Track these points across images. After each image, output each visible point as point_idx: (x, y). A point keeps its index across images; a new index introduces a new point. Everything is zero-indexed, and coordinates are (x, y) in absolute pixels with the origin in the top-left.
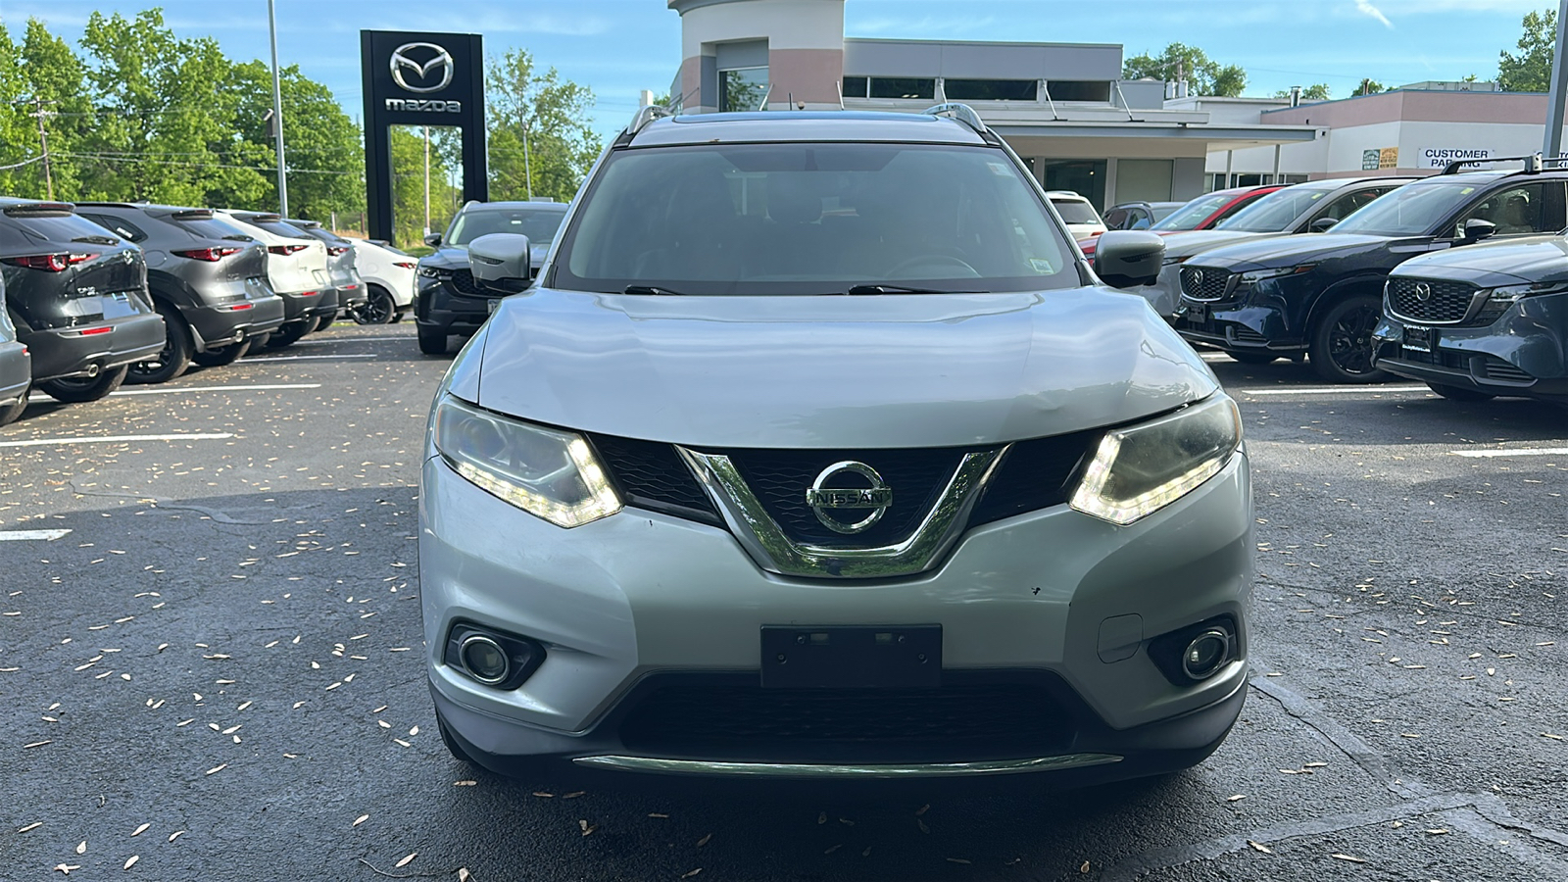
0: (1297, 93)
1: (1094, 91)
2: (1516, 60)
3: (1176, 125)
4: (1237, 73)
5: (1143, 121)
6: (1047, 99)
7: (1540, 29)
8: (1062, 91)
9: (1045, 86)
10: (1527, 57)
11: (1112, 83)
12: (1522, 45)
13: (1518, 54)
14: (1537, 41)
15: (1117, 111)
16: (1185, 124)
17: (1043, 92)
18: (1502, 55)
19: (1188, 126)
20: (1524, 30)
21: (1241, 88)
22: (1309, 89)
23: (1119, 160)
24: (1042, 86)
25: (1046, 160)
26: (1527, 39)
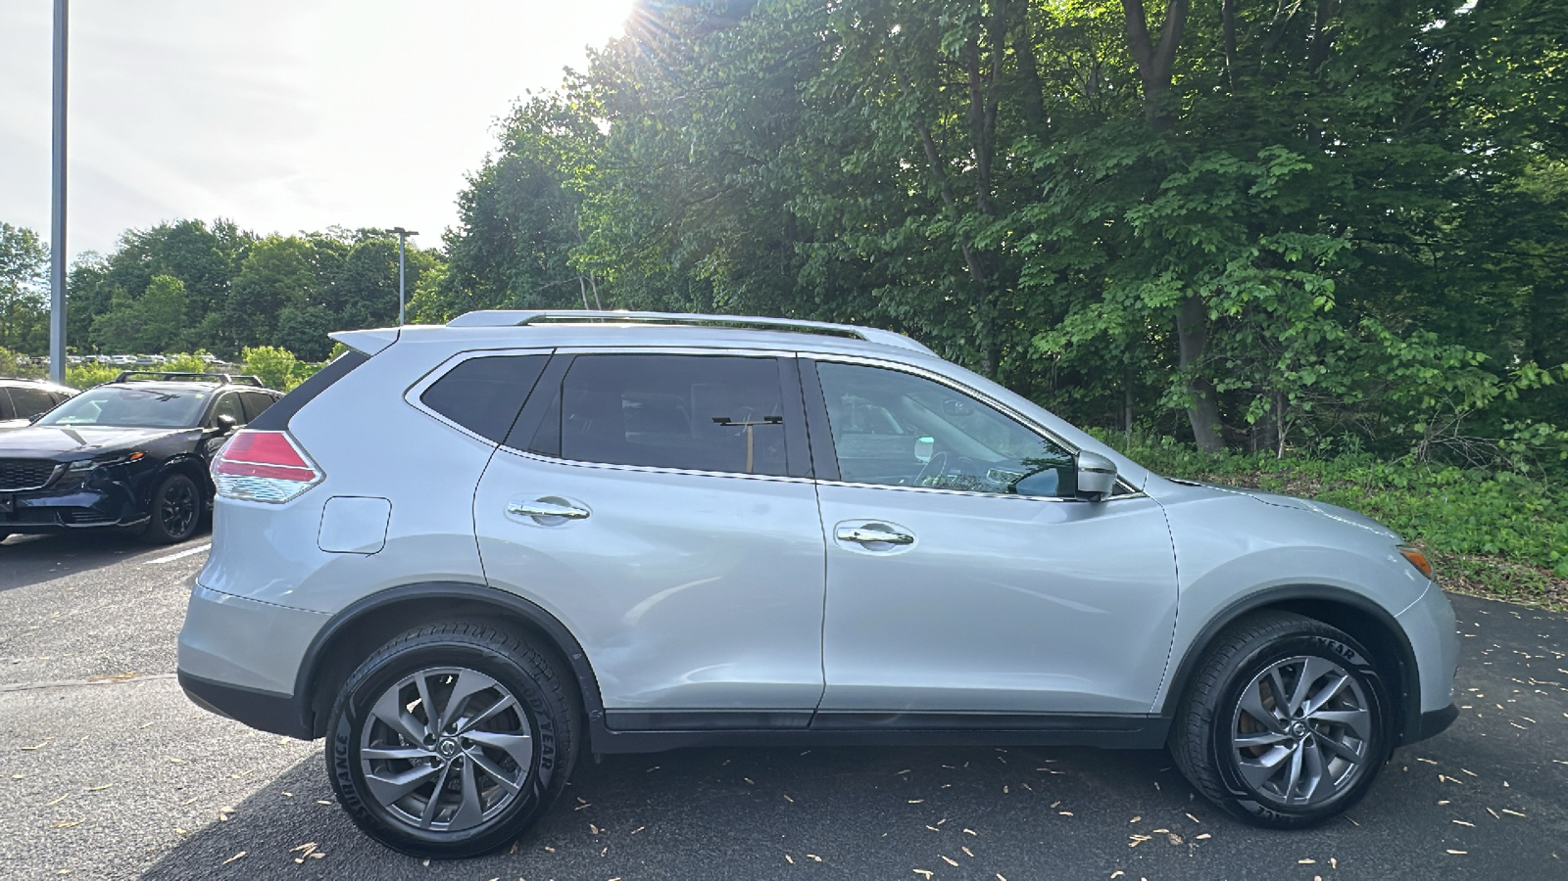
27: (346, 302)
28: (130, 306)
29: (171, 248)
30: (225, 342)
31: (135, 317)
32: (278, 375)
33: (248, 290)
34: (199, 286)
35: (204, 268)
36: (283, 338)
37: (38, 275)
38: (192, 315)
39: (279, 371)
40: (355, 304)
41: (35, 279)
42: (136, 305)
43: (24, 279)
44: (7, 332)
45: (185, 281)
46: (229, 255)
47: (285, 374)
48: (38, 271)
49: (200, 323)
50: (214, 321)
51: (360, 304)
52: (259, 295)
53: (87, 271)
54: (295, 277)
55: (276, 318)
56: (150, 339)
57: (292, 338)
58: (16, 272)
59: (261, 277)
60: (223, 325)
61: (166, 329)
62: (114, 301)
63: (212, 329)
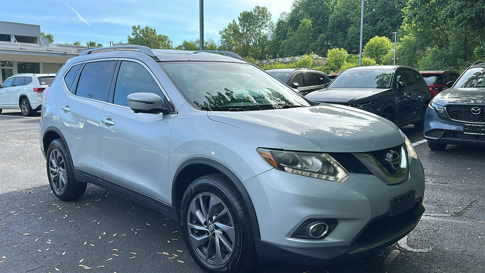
0: (88, 44)
1: (31, 40)
2: (132, 38)
3: (63, 53)
4: (51, 36)
5: (52, 51)
6: (15, 41)
7: (137, 30)
8: (20, 39)
9: (14, 37)
10: (134, 38)
11: (38, 38)
12: (133, 34)
13: (133, 37)
14: (137, 33)
15: (41, 47)
16: (66, 53)
17: (13, 39)
18: (128, 37)
19: (67, 53)
20: (133, 30)
21: (53, 41)
22: (75, 43)
23: (44, 63)
24: (12, 37)
25: (17, 62)
26: (134, 33)
27: (379, 20)
28: (293, 35)
29: (309, 6)
30: (326, 47)
31: (294, 40)
32: (340, 62)
33: (336, 20)
34: (318, 22)
35: (320, 12)
36: (349, 43)
37: (266, 26)
38: (315, 36)
39: (340, 60)
40: (382, 20)
41: (266, 28)
42: (296, 35)
43: (262, 29)
44: (258, 51)
45: (312, 20)
46: (330, 4)
47: (343, 62)
48: (267, 24)
49: (317, 39)
50: (322, 38)
51: (385, 20)
52: (341, 22)
53: (281, 21)
54: (356, 10)
55: (347, 33)
56: (298, 49)
57: (352, 42)
58: (260, 26)
59: (341, 13)
60: (325, 39)
61: (304, 44)
62: (288, 33)
63: (321, 42)
